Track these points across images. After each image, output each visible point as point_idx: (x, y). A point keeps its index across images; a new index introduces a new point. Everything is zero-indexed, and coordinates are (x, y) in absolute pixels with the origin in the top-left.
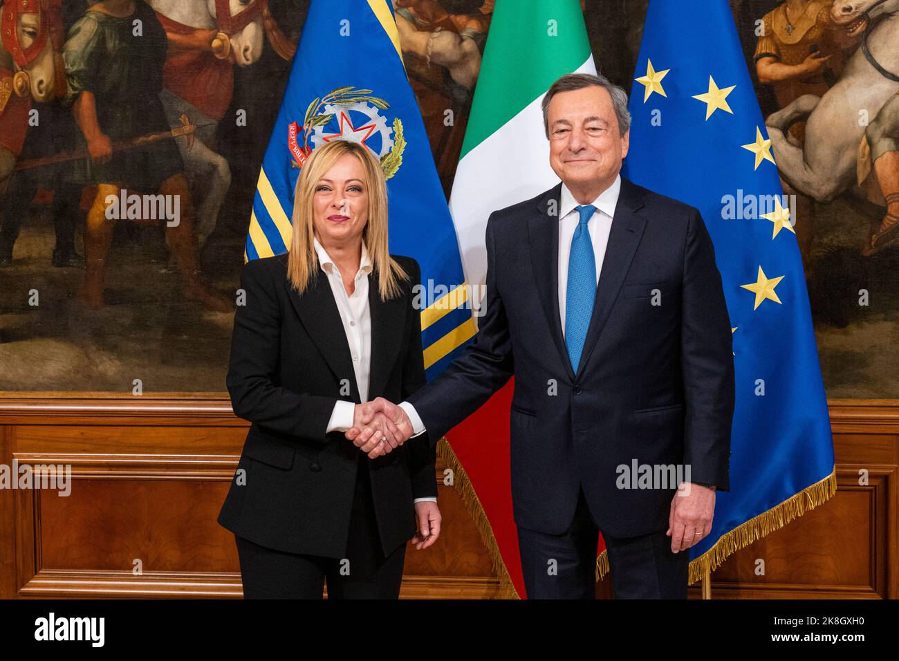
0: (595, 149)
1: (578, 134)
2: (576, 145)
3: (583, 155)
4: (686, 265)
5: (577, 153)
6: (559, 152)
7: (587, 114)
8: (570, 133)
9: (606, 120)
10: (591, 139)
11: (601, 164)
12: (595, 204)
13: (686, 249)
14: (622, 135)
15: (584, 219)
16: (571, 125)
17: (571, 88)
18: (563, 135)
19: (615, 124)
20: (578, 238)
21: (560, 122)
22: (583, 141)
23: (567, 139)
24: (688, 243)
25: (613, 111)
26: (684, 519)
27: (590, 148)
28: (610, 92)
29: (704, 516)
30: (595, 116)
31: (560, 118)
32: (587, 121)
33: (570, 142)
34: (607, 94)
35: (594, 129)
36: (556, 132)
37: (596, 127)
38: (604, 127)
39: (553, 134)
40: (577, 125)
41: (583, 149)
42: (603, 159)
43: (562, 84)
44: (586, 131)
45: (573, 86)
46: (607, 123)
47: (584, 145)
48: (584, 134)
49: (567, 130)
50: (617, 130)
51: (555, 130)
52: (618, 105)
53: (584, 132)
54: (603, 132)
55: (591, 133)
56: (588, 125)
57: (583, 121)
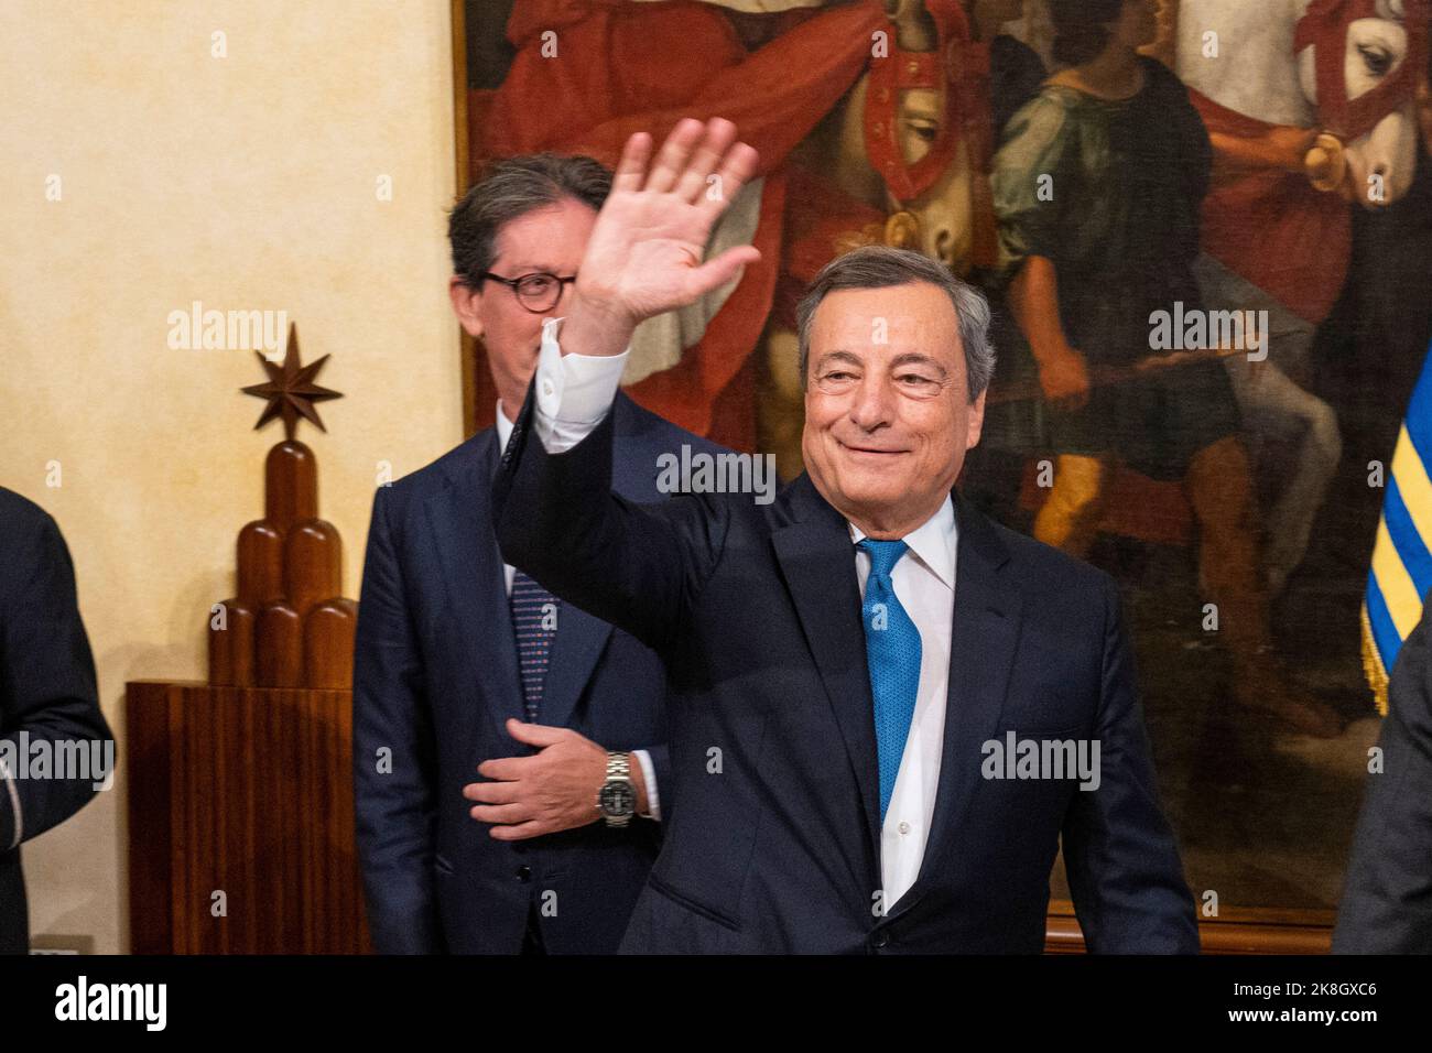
0: (908, 425)
1: (876, 389)
2: (868, 412)
5: (871, 430)
6: (825, 422)
7: (901, 347)
8: (859, 382)
9: (941, 361)
10: (905, 402)
12: (909, 540)
13: (1104, 660)
14: (973, 399)
16: (862, 366)
17: (870, 282)
18: (838, 386)
19: (959, 373)
21: (840, 356)
22: (887, 406)
23: (850, 397)
25: (958, 343)
27: (897, 425)
28: (953, 296)
30: (921, 352)
31: (840, 346)
32: (899, 361)
33: (855, 404)
34: (949, 303)
35: (910, 378)
36: (826, 377)
37: (918, 373)
38: (936, 377)
39: (820, 380)
40: (875, 370)
41: (884, 424)
42: (927, 449)
43: (848, 271)
44: (894, 384)
45: (877, 278)
46: (943, 371)
47: (886, 417)
48: (890, 390)
49: (853, 376)
50: (963, 385)
51: (822, 372)
52: (970, 330)
53: (889, 385)
54: (932, 387)
55: (905, 390)
56: (902, 372)
57: (889, 359)
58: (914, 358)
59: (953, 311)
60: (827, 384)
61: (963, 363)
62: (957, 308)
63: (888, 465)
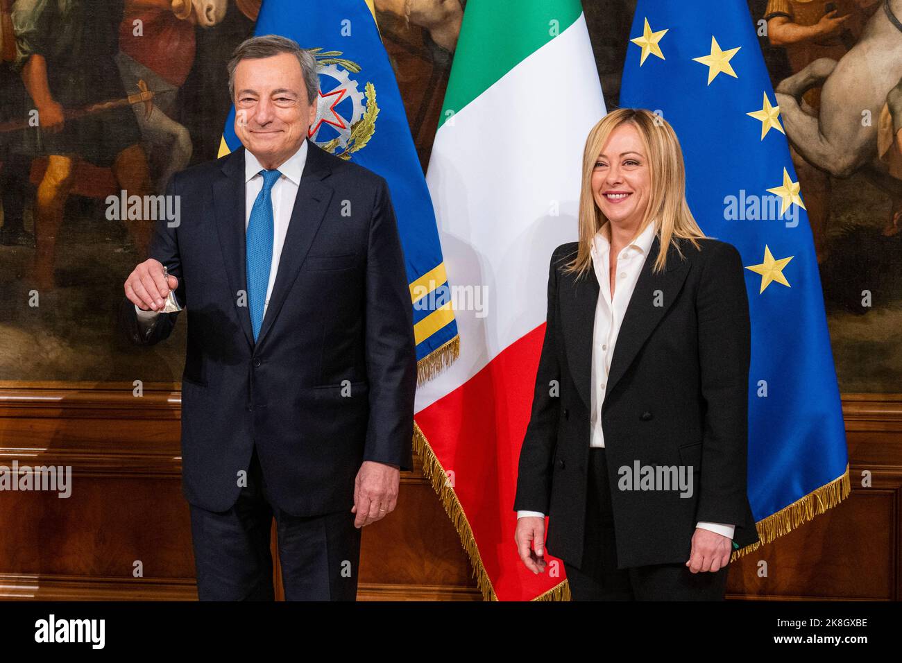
0: (281, 120)
1: (265, 107)
2: (262, 117)
3: (270, 127)
4: (370, 238)
5: (263, 126)
7: (275, 87)
8: (257, 102)
9: (295, 89)
10: (278, 109)
11: (289, 134)
12: (280, 169)
13: (372, 221)
15: (268, 184)
16: (259, 96)
17: (259, 56)
18: (249, 104)
19: (303, 93)
20: (260, 204)
21: (248, 91)
22: (271, 113)
24: (374, 216)
25: (302, 80)
26: (370, 493)
27: (277, 120)
28: (300, 58)
29: (389, 492)
30: (284, 88)
31: (248, 88)
32: (275, 92)
33: (256, 113)
35: (282, 99)
36: (242, 100)
37: (284, 97)
38: (293, 97)
39: (239, 101)
40: (264, 98)
41: (270, 122)
42: (291, 129)
44: (274, 102)
46: (295, 94)
47: (270, 118)
48: (272, 105)
49: (254, 100)
50: (305, 98)
51: (241, 98)
52: (307, 71)
53: (271, 103)
54: (290, 102)
55: (278, 104)
56: (276, 96)
57: (270, 92)
58: (281, 91)
60: (242, 103)
61: (305, 88)
62: (301, 63)
63: (274, 137)
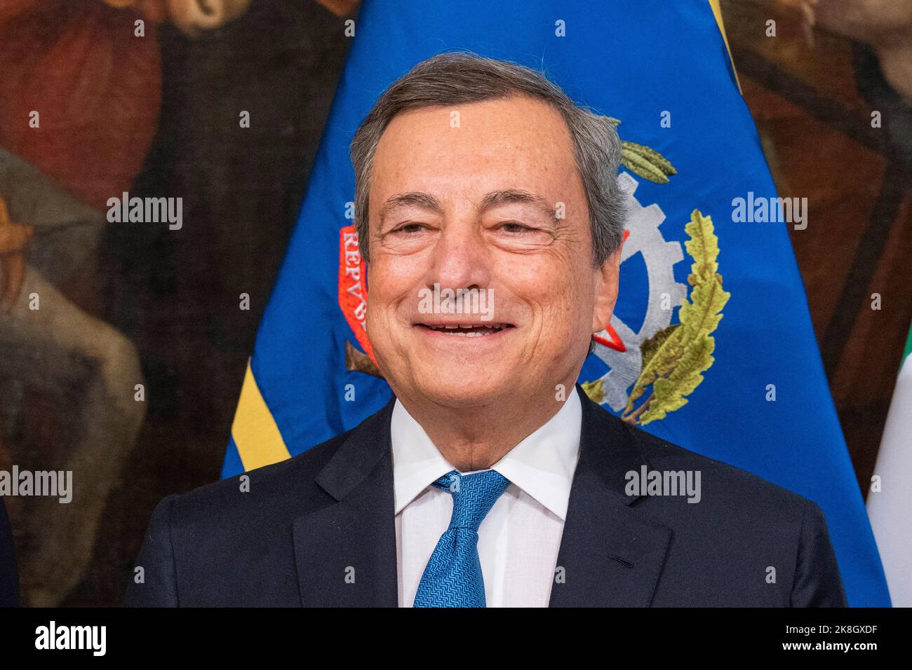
0: (511, 287)
1: (461, 241)
2: (452, 274)
6: (394, 294)
7: (491, 183)
8: (436, 236)
10: (503, 257)
12: (504, 468)
15: (465, 516)
16: (442, 213)
18: (414, 241)
20: (443, 573)
21: (410, 199)
22: (475, 264)
23: (425, 255)
27: (494, 286)
30: (522, 188)
31: (410, 188)
32: (492, 201)
33: (434, 265)
35: (512, 227)
36: (392, 231)
39: (382, 236)
40: (461, 214)
41: (475, 287)
42: (538, 320)
43: (422, 84)
44: (486, 234)
45: (457, 92)
47: (477, 277)
48: (482, 242)
49: (429, 228)
51: (388, 225)
53: (481, 236)
54: (539, 237)
57: (479, 201)
58: (513, 197)
59: (567, 135)
60: (394, 242)
62: (573, 132)
